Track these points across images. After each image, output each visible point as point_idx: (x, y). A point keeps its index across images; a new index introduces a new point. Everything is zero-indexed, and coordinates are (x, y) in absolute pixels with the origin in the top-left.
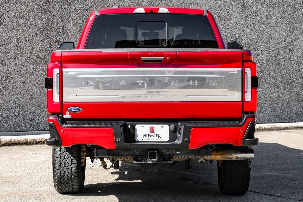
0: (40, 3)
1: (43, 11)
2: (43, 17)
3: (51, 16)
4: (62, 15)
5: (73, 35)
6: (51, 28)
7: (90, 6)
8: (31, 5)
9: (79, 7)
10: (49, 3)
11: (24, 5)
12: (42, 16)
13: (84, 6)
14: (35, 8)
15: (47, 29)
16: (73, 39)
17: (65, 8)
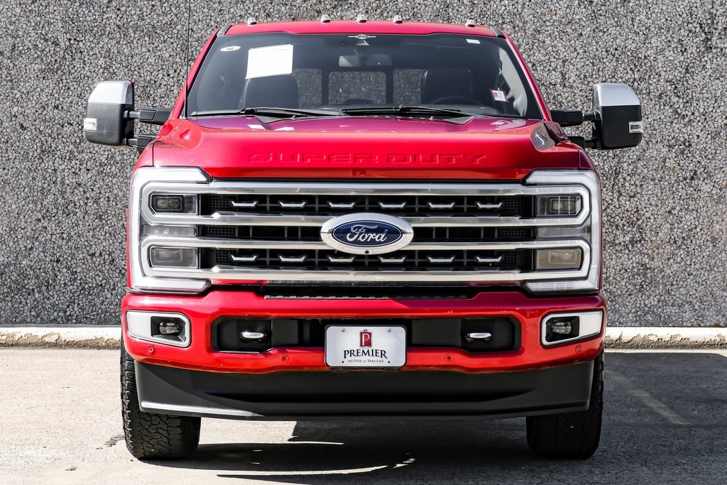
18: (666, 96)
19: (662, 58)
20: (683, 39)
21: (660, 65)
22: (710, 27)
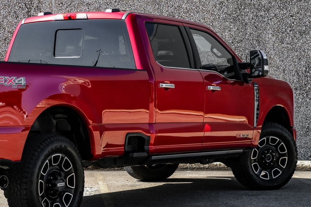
0: (227, 11)
1: (231, 20)
2: (231, 27)
3: (242, 25)
4: (258, 23)
5: (272, 47)
6: (242, 39)
7: (295, 11)
8: (215, 14)
9: (280, 13)
10: (239, 10)
11: (207, 14)
12: (231, 25)
13: (288, 11)
14: (222, 17)
15: (237, 41)
16: (272, 51)
17: (261, 16)
18: (9, 39)
19: (6, 21)
20: (17, 11)
21: (5, 24)
22: (30, 5)
